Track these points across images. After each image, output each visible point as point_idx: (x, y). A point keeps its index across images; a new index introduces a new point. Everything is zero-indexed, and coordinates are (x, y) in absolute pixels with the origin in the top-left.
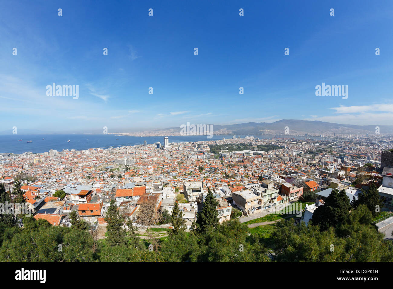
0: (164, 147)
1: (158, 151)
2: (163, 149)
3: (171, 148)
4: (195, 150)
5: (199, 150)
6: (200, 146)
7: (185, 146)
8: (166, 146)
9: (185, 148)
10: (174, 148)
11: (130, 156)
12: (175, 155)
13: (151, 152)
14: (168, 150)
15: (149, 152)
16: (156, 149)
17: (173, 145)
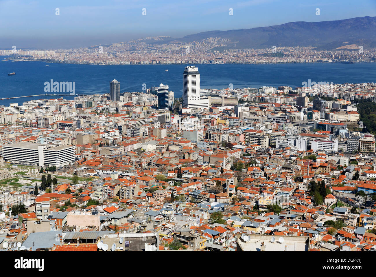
0: (185, 105)
1: (162, 120)
2: (180, 113)
3: (211, 110)
4: (301, 116)
5: (317, 117)
6: (320, 104)
7: (262, 100)
8: (189, 102)
9: (262, 108)
10: (221, 109)
11: (58, 135)
12: (224, 133)
13: (135, 121)
14: (198, 116)
15: (127, 121)
16: (154, 110)
17: (218, 96)
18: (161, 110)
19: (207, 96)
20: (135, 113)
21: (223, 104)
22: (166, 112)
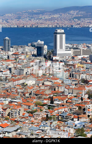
0: (55, 55)
2: (52, 60)
12: (83, 73)
13: (21, 64)
14: (64, 61)
15: (15, 65)
16: (34, 57)
17: (78, 49)
18: (38, 57)
19: (70, 48)
20: (20, 59)
21: (82, 54)
22: (42, 58)
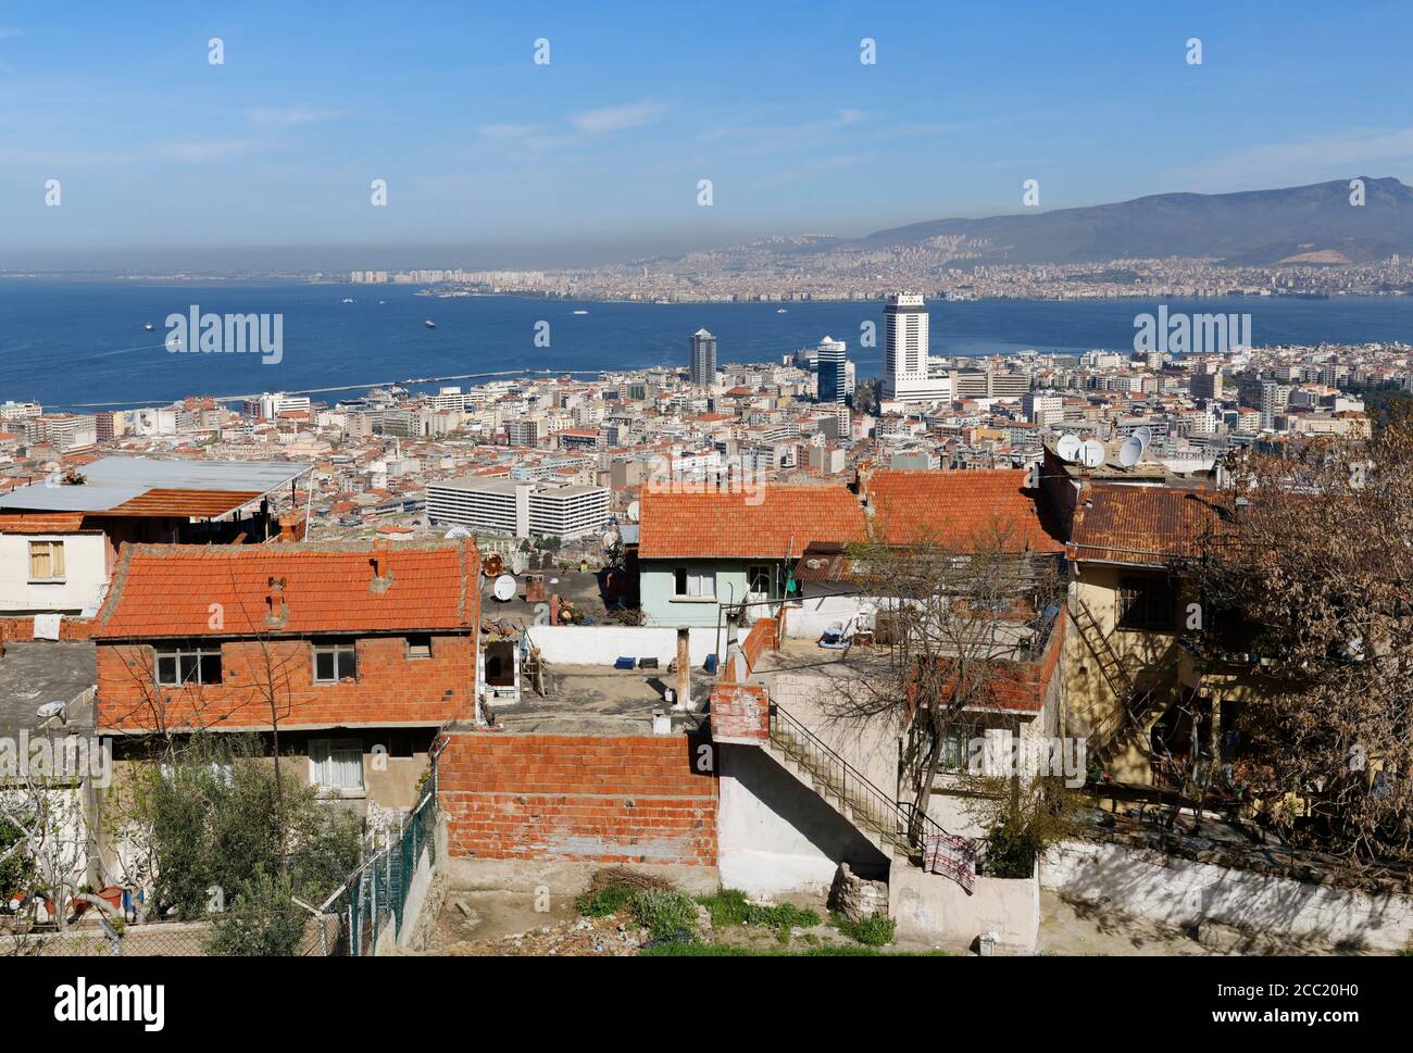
0: (890, 395)
1: (831, 429)
2: (877, 413)
3: (958, 406)
4: (1207, 423)
5: (1250, 422)
7: (1094, 384)
8: (900, 386)
9: (1096, 402)
10: (984, 404)
11: (564, 462)
12: (1003, 460)
13: (761, 429)
14: (925, 419)
15: (739, 431)
16: (808, 405)
17: (975, 370)
18: (825, 404)
19: (946, 370)
20: (757, 411)
21: (990, 393)
22: (840, 409)
